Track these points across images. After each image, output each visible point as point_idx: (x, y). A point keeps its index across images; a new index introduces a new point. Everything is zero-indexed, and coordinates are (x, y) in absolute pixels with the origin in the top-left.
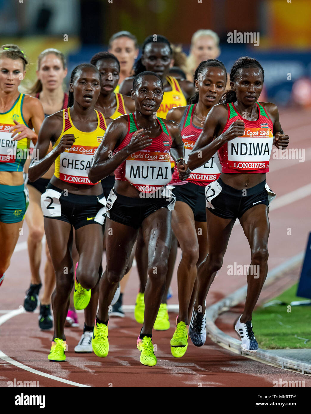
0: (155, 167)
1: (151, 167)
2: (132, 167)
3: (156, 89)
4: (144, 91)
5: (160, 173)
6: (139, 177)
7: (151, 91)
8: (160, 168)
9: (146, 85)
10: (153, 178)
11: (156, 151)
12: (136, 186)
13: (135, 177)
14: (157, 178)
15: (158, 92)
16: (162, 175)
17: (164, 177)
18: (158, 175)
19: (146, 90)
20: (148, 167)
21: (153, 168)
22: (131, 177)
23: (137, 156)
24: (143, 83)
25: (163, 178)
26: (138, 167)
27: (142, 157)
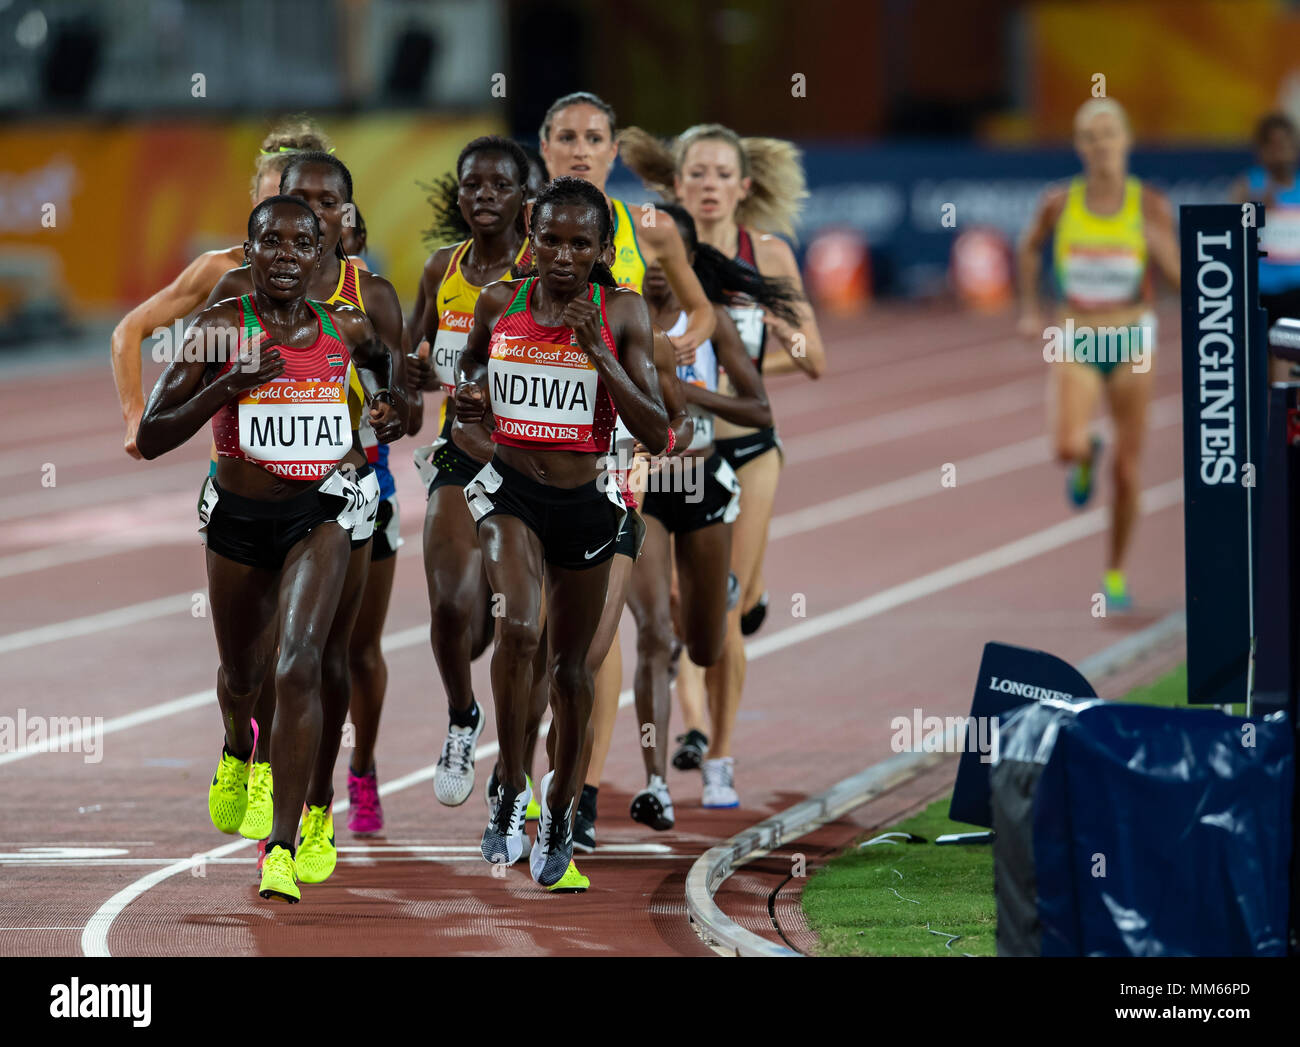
0: (311, 418)
1: (300, 418)
2: (255, 420)
3: (302, 235)
4: (272, 241)
5: (324, 432)
6: (274, 444)
7: (290, 242)
8: (323, 419)
9: (277, 227)
10: (306, 444)
11: (309, 380)
12: (266, 466)
13: (263, 443)
14: (317, 444)
15: (304, 244)
16: (328, 436)
17: (334, 440)
18: (320, 436)
19: (276, 239)
20: (293, 419)
21: (306, 419)
22: (252, 444)
23: (264, 395)
24: (272, 224)
25: (331, 444)
26: (270, 420)
27: (278, 396)
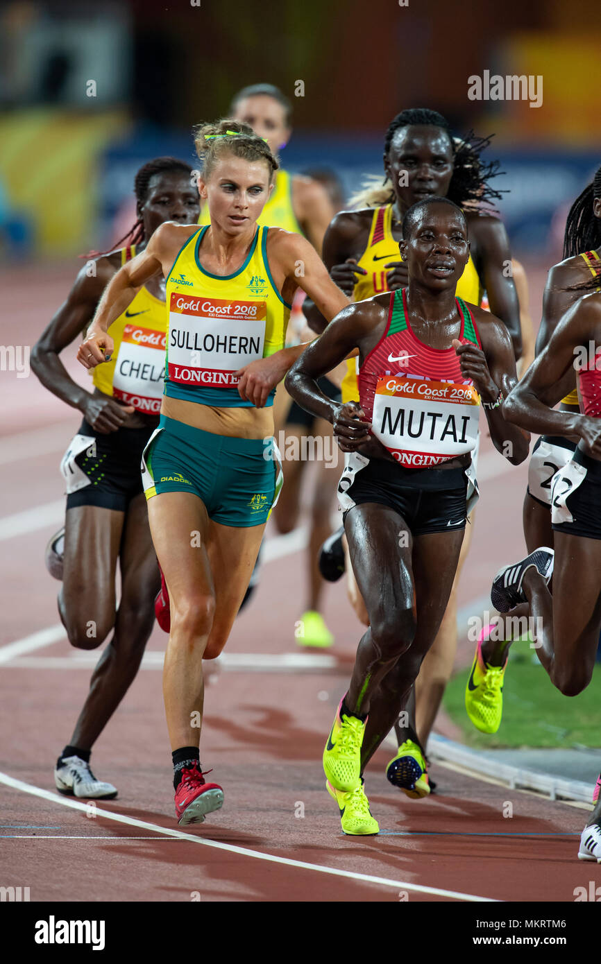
0: (440, 415)
1: (429, 414)
2: (388, 410)
3: (454, 230)
4: (429, 237)
5: (450, 429)
6: (402, 434)
7: (445, 235)
8: (452, 417)
9: (432, 224)
10: (432, 438)
11: (443, 381)
12: (393, 453)
13: (392, 432)
14: (442, 439)
15: (458, 238)
16: (454, 433)
17: (459, 436)
18: (445, 432)
19: (432, 233)
20: (423, 414)
21: (435, 416)
22: (382, 432)
23: (399, 388)
24: (425, 220)
25: (455, 440)
26: (402, 412)
27: (412, 391)
